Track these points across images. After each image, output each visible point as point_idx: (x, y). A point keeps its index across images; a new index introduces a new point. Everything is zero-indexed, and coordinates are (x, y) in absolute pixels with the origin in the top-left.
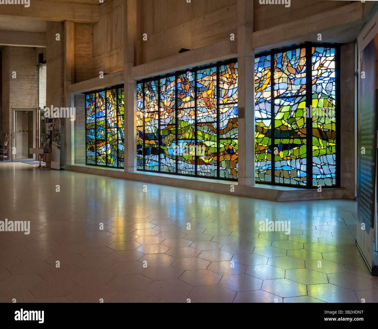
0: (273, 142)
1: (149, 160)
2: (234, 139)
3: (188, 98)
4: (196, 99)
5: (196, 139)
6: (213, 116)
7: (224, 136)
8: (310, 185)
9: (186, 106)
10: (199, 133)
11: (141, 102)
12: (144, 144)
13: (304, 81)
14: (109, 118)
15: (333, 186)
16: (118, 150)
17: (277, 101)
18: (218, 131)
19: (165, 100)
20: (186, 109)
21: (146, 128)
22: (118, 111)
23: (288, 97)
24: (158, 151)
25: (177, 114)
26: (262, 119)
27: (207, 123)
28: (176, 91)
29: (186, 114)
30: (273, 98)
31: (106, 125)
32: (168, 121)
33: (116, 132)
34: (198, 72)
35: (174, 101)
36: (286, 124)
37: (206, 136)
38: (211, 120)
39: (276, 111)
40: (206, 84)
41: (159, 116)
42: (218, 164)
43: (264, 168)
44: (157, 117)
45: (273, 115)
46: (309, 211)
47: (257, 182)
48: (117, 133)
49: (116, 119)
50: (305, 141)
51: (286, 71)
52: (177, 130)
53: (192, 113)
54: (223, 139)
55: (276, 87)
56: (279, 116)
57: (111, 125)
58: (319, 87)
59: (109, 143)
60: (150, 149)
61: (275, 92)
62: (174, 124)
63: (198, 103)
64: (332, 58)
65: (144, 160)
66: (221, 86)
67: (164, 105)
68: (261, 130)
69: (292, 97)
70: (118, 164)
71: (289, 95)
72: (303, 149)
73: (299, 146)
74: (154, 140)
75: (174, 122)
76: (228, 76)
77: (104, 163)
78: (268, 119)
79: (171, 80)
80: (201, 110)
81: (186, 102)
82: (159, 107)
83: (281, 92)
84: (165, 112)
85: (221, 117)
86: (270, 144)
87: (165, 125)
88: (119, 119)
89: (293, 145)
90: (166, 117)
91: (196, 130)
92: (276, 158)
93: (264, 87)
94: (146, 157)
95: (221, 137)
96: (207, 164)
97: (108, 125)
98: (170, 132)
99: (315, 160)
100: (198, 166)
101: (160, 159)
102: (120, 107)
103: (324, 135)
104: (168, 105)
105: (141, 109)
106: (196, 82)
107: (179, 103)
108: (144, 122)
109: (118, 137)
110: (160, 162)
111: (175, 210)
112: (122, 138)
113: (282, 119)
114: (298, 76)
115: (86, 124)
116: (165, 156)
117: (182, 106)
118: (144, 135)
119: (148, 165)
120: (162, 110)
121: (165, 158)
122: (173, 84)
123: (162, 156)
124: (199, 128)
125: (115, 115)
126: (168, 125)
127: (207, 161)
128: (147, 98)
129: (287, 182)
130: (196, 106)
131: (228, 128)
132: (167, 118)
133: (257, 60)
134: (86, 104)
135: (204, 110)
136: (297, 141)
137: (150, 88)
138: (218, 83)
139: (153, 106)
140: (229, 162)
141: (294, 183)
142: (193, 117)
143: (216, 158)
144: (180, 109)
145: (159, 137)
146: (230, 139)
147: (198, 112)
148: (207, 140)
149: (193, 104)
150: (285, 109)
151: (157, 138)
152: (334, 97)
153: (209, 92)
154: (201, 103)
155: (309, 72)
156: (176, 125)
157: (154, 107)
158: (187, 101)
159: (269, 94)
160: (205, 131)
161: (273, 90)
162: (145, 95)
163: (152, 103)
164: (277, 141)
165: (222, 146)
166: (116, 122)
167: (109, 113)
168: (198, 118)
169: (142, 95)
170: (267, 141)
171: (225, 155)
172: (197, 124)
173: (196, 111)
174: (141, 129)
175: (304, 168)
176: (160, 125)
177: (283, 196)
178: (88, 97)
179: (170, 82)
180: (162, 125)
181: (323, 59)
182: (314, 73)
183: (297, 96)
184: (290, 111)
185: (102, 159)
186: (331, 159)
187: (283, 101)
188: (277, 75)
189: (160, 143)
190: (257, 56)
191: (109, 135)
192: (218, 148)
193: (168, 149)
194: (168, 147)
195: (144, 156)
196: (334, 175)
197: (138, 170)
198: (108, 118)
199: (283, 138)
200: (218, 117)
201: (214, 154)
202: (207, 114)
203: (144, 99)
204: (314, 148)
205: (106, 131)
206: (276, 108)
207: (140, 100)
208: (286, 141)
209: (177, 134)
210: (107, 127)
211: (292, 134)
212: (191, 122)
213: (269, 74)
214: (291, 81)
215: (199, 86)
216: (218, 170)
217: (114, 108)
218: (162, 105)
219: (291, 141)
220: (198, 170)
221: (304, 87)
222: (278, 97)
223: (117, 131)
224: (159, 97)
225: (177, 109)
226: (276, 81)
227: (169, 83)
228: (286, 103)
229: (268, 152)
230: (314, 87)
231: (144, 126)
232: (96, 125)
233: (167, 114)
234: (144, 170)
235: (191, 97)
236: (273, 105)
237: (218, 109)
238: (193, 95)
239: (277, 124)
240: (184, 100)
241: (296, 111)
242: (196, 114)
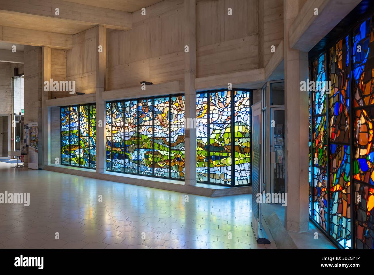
0: (209, 154)
1: (115, 163)
2: (181, 150)
3: (147, 118)
4: (153, 119)
5: (153, 149)
6: (166, 132)
7: (175, 148)
8: (233, 185)
9: (146, 124)
10: (156, 145)
11: (110, 118)
12: (112, 150)
13: (229, 114)
14: (82, 128)
15: (248, 185)
16: (89, 154)
17: (211, 126)
18: (170, 144)
19: (129, 118)
20: (146, 126)
21: (113, 138)
22: (89, 123)
23: (219, 124)
24: (123, 157)
25: (139, 129)
26: (201, 137)
27: (161, 137)
28: (138, 112)
29: (146, 130)
30: (209, 124)
31: (79, 134)
32: (131, 134)
33: (88, 140)
34: (155, 99)
35: (136, 120)
36: (217, 142)
37: (161, 147)
38: (165, 136)
39: (211, 133)
40: (161, 109)
41: (124, 130)
42: (170, 168)
43: (203, 172)
44: (123, 130)
45: (209, 135)
47: (198, 182)
48: (89, 141)
49: (88, 129)
50: (230, 154)
51: (218, 106)
52: (138, 142)
53: (151, 129)
54: (174, 150)
55: (211, 116)
56: (213, 136)
57: (83, 134)
58: (239, 118)
59: (82, 148)
60: (117, 155)
61: (210, 119)
62: (136, 137)
63: (155, 122)
64: (248, 98)
65: (112, 163)
66: (172, 111)
67: (128, 122)
68: (200, 145)
69: (221, 124)
70: (89, 165)
71: (220, 122)
72: (229, 161)
73: (226, 158)
74: (120, 148)
75: (136, 135)
76: (177, 105)
77: (77, 164)
78: (205, 137)
79: (134, 103)
80: (157, 128)
81: (146, 121)
82: (125, 123)
83: (215, 120)
84: (129, 127)
85: (172, 134)
86: (207, 155)
87: (129, 137)
88: (91, 129)
89: (222, 157)
90: (130, 131)
91: (154, 142)
92: (211, 165)
93: (203, 115)
94: (114, 161)
95: (172, 148)
96: (161, 168)
97: (81, 134)
98: (133, 142)
99: (237, 167)
100: (155, 169)
101: (125, 162)
102: (92, 120)
103: (242, 150)
104: (132, 122)
105: (109, 123)
106: (154, 107)
107: (140, 121)
108: (112, 133)
109: (89, 144)
110: (124, 165)
111: (136, 201)
112: (93, 145)
113: (215, 138)
114: (226, 110)
115: (61, 132)
116: (129, 161)
117: (143, 124)
118: (111, 144)
119: (115, 167)
120: (127, 125)
121: (129, 162)
122: (135, 107)
123: (127, 160)
124: (155, 141)
125: (87, 126)
126: (132, 137)
127: (161, 166)
128: (115, 115)
129: (218, 182)
130: (153, 125)
131: (178, 142)
132: (131, 132)
133: (198, 96)
134: (61, 115)
135: (160, 128)
136: (225, 154)
137: (117, 108)
138: (170, 110)
139: (119, 121)
140: (178, 168)
141: (223, 182)
142: (152, 133)
143: (168, 164)
144: (141, 126)
146: (179, 150)
147: (155, 129)
148: (162, 150)
149: (151, 123)
150: (217, 132)
151: (123, 146)
152: (249, 124)
153: (164, 115)
154: (157, 123)
155: (233, 107)
156: (138, 138)
157: (120, 123)
158: (147, 121)
159: (206, 120)
160: (161, 144)
161: (209, 118)
162: (112, 113)
163: (118, 119)
164: (211, 154)
165: (172, 155)
166: (88, 132)
167: (82, 124)
168: (155, 134)
169: (110, 112)
170: (204, 154)
171: (175, 161)
172: (154, 138)
173: (153, 128)
174: (110, 139)
175: (229, 173)
176: (125, 137)
177: (216, 193)
178: (63, 110)
179: (134, 105)
180: (127, 137)
181: (242, 99)
182: (236, 109)
183: (224, 123)
184: (220, 134)
185: (76, 161)
186: (247, 166)
187: (215, 126)
188: (212, 108)
189: (125, 151)
190: (198, 93)
191: (81, 142)
192: (170, 156)
193: (131, 155)
194: (132, 154)
195: (112, 160)
196: (248, 177)
197: (107, 170)
198: (80, 128)
199: (216, 152)
200: (170, 134)
201: (167, 161)
202: (162, 131)
203: (112, 116)
204: (236, 159)
205: (79, 139)
206: (211, 131)
207: (108, 116)
208: (217, 154)
209: (138, 145)
210: (79, 135)
211: (221, 149)
212: (150, 136)
213: (206, 107)
214: (221, 113)
215: (156, 110)
216: (170, 173)
217: (86, 121)
218: (126, 121)
219: (221, 154)
220: (155, 172)
221: (230, 117)
222: (212, 123)
223: (89, 139)
224: (125, 115)
225: (139, 125)
226: (211, 112)
227: (132, 105)
228: (218, 128)
229: (205, 161)
230: (236, 118)
231: (112, 137)
232: (70, 133)
233: (131, 129)
234: (112, 171)
235: (150, 117)
236: (209, 128)
237: (170, 128)
239: (212, 142)
240: (144, 119)
241: (224, 134)
242: (153, 131)
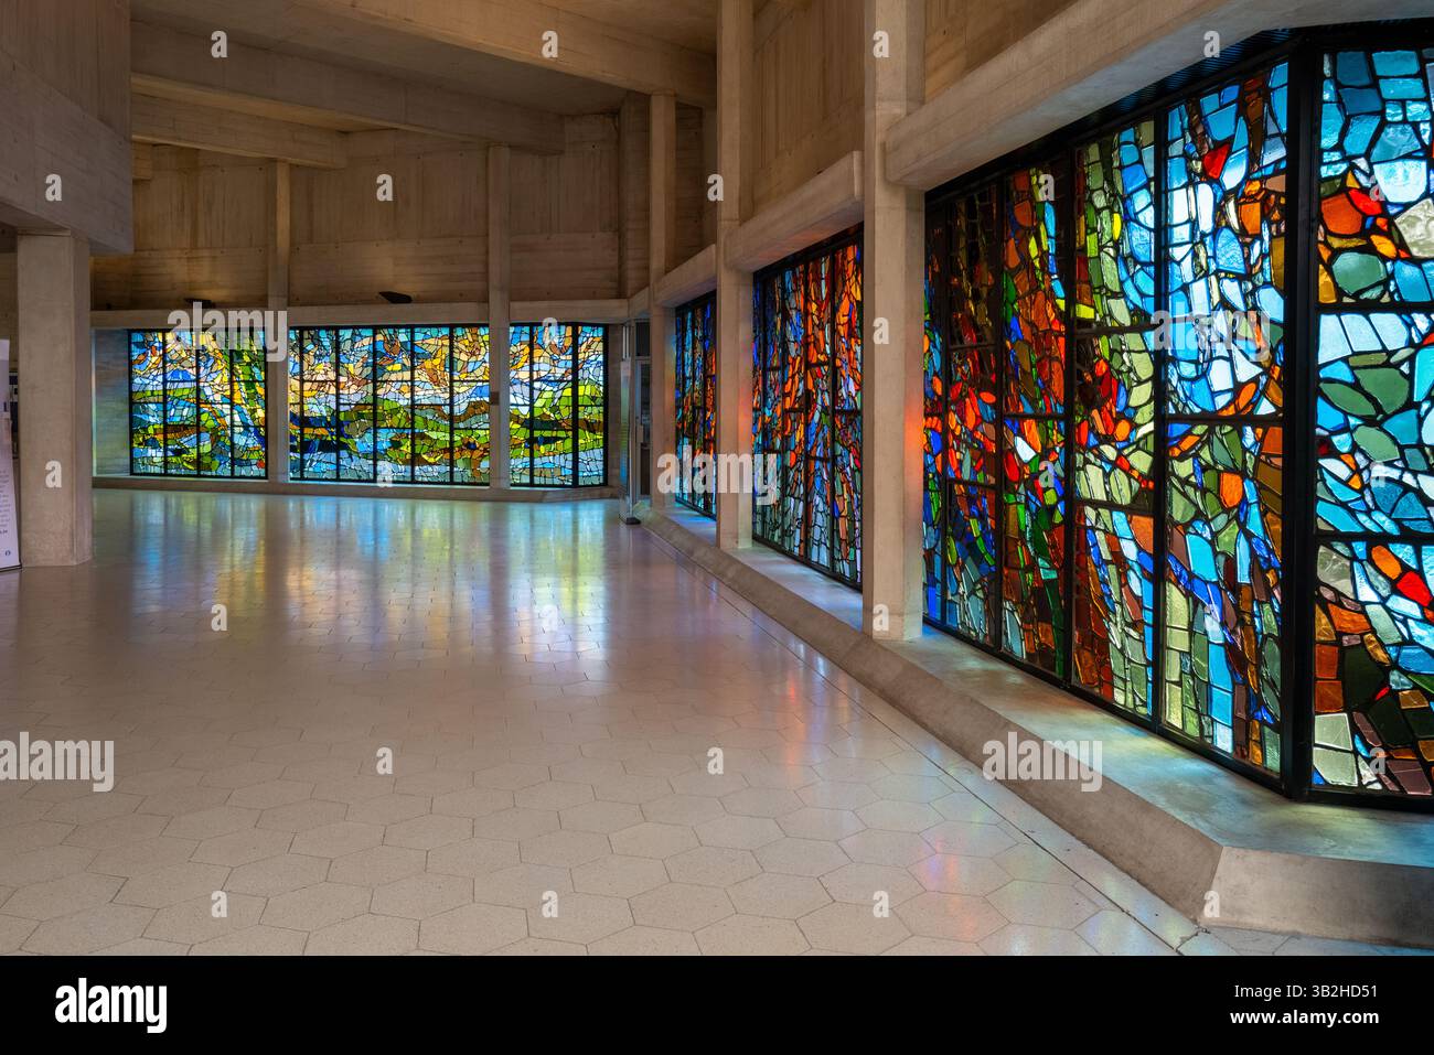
0: (532, 434)
1: (312, 461)
2: (476, 429)
3: (397, 367)
4: (413, 369)
5: (413, 428)
6: (442, 395)
7: (461, 425)
8: (575, 484)
9: (393, 377)
10: (418, 418)
11: (295, 364)
12: (302, 434)
13: (570, 364)
14: (206, 384)
15: (600, 485)
16: (233, 444)
17: (537, 385)
18: (452, 417)
19: (351, 366)
20: (393, 382)
21: (306, 408)
22: (232, 372)
23: (551, 381)
24: (336, 447)
25: (375, 389)
26: (517, 405)
27: (432, 405)
28: (375, 353)
29: (393, 390)
30: (532, 381)
31: (198, 398)
32: (356, 398)
33: (227, 412)
34: (416, 330)
35: (370, 369)
36: (548, 413)
37: (431, 424)
38: (438, 401)
39: (535, 397)
40: (431, 349)
41: (338, 388)
42: (452, 463)
43: (520, 466)
44: (333, 390)
45: (532, 401)
46: (575, 510)
47: (512, 485)
48: (232, 415)
49: (228, 387)
50: (570, 433)
51: (549, 350)
52: (375, 413)
53: (405, 388)
54: (460, 429)
55: (536, 367)
56: (538, 404)
57: (211, 398)
58: (586, 372)
59: (207, 432)
60: (317, 441)
61: (535, 373)
62: (369, 404)
63: (416, 375)
64: (598, 339)
65: (303, 462)
66: (456, 355)
67: (348, 373)
68: (517, 419)
69: (555, 381)
70: (232, 471)
71: (552, 378)
72: (569, 443)
73: (563, 439)
74: (326, 427)
75: (370, 400)
76: (467, 344)
77: (191, 470)
78: (525, 405)
79: (363, 334)
80: (421, 386)
81: (393, 372)
82: (338, 375)
83: (543, 374)
84: (350, 383)
85: (456, 399)
86: (528, 436)
87: (350, 404)
88: (236, 387)
89: (556, 439)
90: (352, 391)
91: (413, 414)
92: (536, 453)
93: (520, 365)
94: (307, 456)
95: (455, 425)
96: (430, 464)
97: (202, 396)
98: (361, 416)
99: (582, 455)
100: (417, 468)
101: (338, 458)
102: (240, 365)
103: (591, 427)
104: (357, 374)
105: (295, 375)
106: (413, 345)
107: (379, 372)
108: (302, 397)
109: (232, 420)
110: (338, 464)
111: (370, 535)
112: (244, 423)
113: (544, 406)
114: (563, 357)
115: (131, 392)
116: (350, 455)
117: (385, 377)
118: (303, 421)
119: (311, 469)
120: (343, 379)
121: (350, 458)
122: (367, 341)
123: (344, 453)
124: (417, 411)
125: (226, 379)
126: (357, 404)
127: (432, 460)
128: (309, 358)
129: (549, 482)
130: (412, 379)
131: (467, 415)
132: (353, 394)
133: (512, 329)
134: (130, 352)
135: (428, 386)
136: (562, 434)
137: (316, 341)
138: (451, 352)
139: (323, 370)
140: (469, 462)
141: (557, 482)
142: (408, 395)
143: (447, 456)
144: (381, 381)
145: (336, 423)
146: (471, 429)
147: (417, 389)
148: (432, 430)
149: (407, 375)
150: (547, 395)
151: (334, 424)
152: (601, 383)
153: (437, 362)
154: (421, 376)
155: (575, 355)
156: (375, 405)
157: (326, 374)
158: (396, 370)
159: (528, 374)
160: (429, 417)
161: (531, 371)
162: (303, 351)
163: (322, 366)
164: (537, 434)
165: (456, 438)
166: (228, 393)
167: (208, 375)
168: (416, 398)
169: (297, 350)
170: (523, 434)
171: (462, 450)
172: (413, 406)
173: (413, 386)
174: (296, 410)
175: (569, 465)
176: (338, 404)
177: (548, 497)
178: (138, 338)
179: (362, 337)
180: (344, 404)
181: (590, 339)
182: (581, 356)
183: (561, 381)
184: (553, 398)
185: (185, 463)
186: (598, 453)
187: (544, 386)
188: (537, 353)
189: (340, 434)
190: (512, 325)
191: (204, 417)
192: (452, 442)
194: (357, 440)
195: (302, 455)
196: (601, 472)
197: (292, 479)
198: (201, 384)
199: (545, 430)
200: (451, 398)
201: (445, 450)
202: (432, 392)
203: (302, 358)
204: (581, 441)
205: (198, 408)
206: (536, 394)
207: (292, 359)
208: (547, 434)
209: (375, 421)
210: (199, 401)
211: (556, 425)
212: (404, 403)
213: (527, 350)
214: (554, 362)
215: (417, 350)
216: (452, 472)
217: (220, 367)
218: (342, 371)
219: (554, 434)
220: (417, 473)
221: (570, 371)
222: (538, 380)
223: (232, 409)
224: (338, 359)
225: (376, 377)
226: (536, 360)
227: (358, 338)
228: (548, 388)
229: (525, 447)
230: (580, 372)
231: (301, 403)
232: (165, 396)
233: (355, 387)
234: (302, 478)
235: (404, 365)
236: (532, 389)
237: (451, 387)
238: (408, 364)
239: (537, 413)
240: (389, 368)
241: (560, 399)
242: (412, 391)
